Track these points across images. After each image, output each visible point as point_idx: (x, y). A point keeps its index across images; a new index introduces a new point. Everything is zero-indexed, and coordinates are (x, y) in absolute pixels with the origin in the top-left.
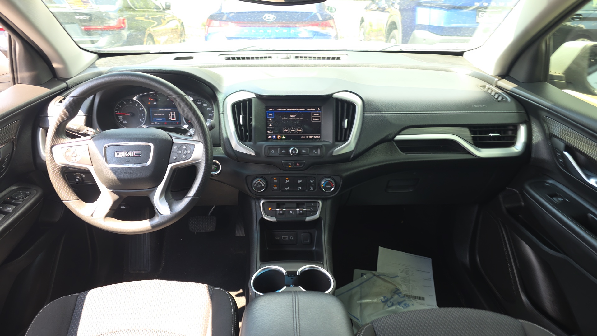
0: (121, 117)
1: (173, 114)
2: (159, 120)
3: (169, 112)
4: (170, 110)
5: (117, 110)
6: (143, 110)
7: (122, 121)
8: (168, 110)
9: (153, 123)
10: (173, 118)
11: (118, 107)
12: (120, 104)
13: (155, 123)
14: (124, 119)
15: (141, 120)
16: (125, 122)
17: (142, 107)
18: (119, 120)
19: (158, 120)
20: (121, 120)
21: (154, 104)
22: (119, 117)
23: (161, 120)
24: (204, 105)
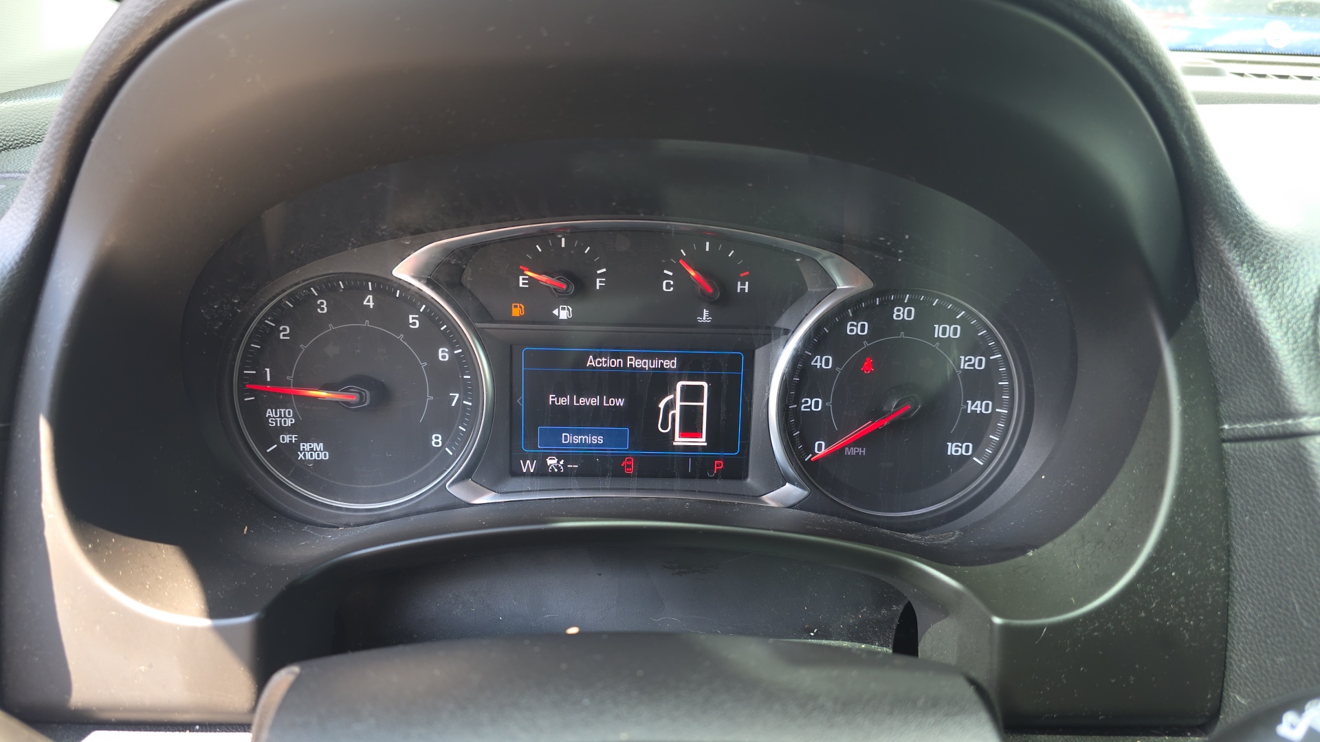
0: (281, 417)
1: (691, 394)
2: (577, 439)
3: (662, 382)
4: (671, 364)
5: (254, 360)
6: (466, 362)
7: (294, 448)
8: (656, 364)
9: (529, 466)
10: (690, 428)
11: (267, 335)
12: (280, 315)
13: (551, 462)
14: (305, 431)
15: (436, 440)
16: (313, 451)
17: (453, 338)
18: (267, 435)
19: (568, 438)
20: (286, 439)
21: (556, 320)
22: (270, 413)
23: (600, 439)
24: (946, 331)
